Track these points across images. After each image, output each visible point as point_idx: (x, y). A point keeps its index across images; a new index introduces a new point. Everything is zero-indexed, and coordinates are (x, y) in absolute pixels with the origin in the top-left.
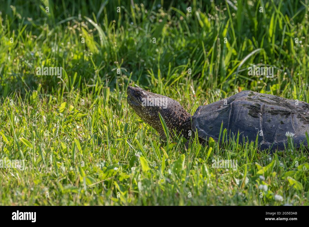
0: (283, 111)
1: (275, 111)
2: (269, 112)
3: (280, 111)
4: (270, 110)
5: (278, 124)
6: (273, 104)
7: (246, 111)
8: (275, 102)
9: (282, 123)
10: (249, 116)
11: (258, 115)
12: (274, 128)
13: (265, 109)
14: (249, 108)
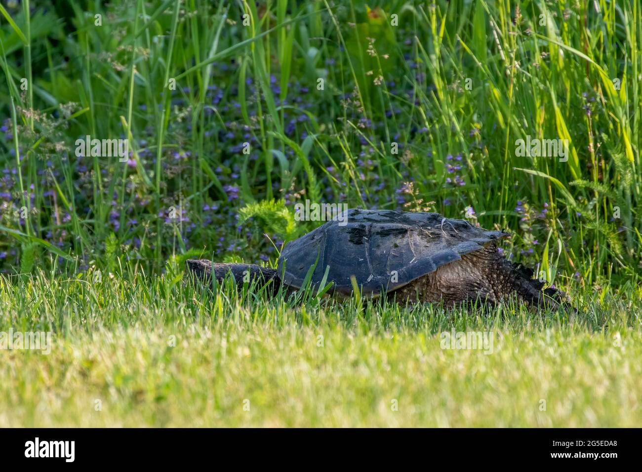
0: (397, 230)
1: (387, 231)
2: (378, 233)
3: (394, 230)
4: (379, 230)
5: (391, 248)
6: (385, 221)
7: (346, 238)
8: (388, 218)
9: (396, 246)
10: (349, 243)
11: (363, 241)
12: (385, 255)
13: (373, 230)
14: (350, 233)
